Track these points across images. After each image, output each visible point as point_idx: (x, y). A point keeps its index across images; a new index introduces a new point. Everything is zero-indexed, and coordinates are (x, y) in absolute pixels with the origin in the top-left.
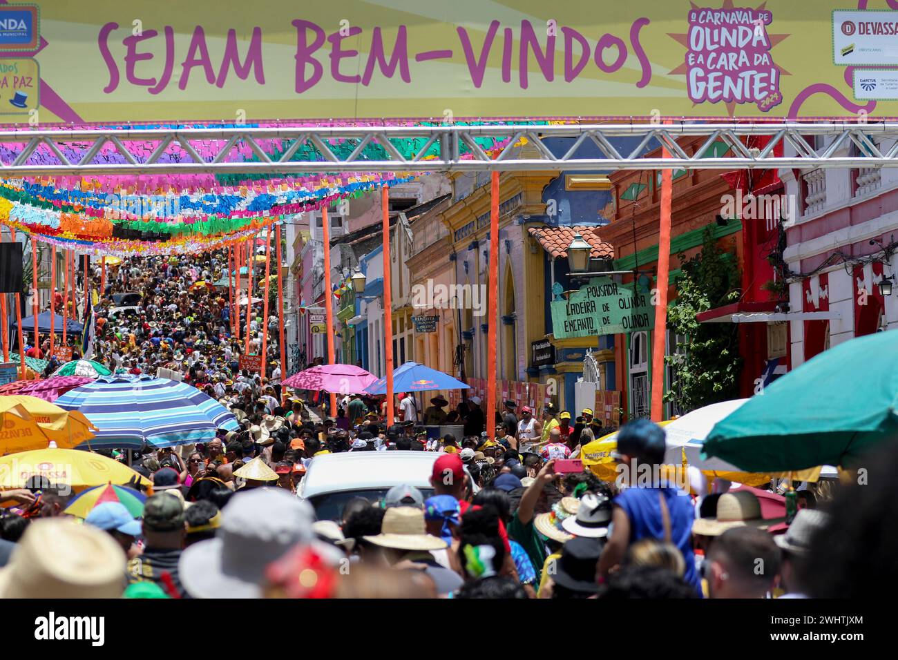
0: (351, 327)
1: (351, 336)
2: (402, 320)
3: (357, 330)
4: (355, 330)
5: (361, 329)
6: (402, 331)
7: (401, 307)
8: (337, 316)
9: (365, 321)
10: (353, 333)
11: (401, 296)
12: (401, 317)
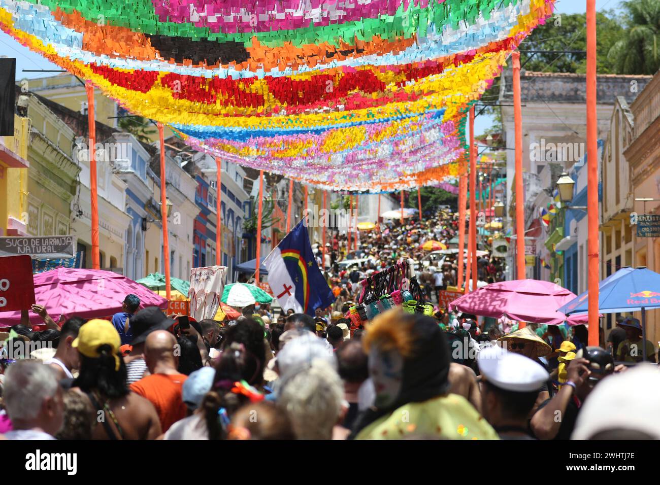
0: (560, 253)
1: (559, 266)
2: (618, 233)
3: (567, 256)
4: (564, 257)
5: (571, 254)
6: (618, 246)
7: (617, 214)
8: (546, 244)
9: (575, 244)
10: (561, 261)
11: (618, 201)
12: (618, 229)
